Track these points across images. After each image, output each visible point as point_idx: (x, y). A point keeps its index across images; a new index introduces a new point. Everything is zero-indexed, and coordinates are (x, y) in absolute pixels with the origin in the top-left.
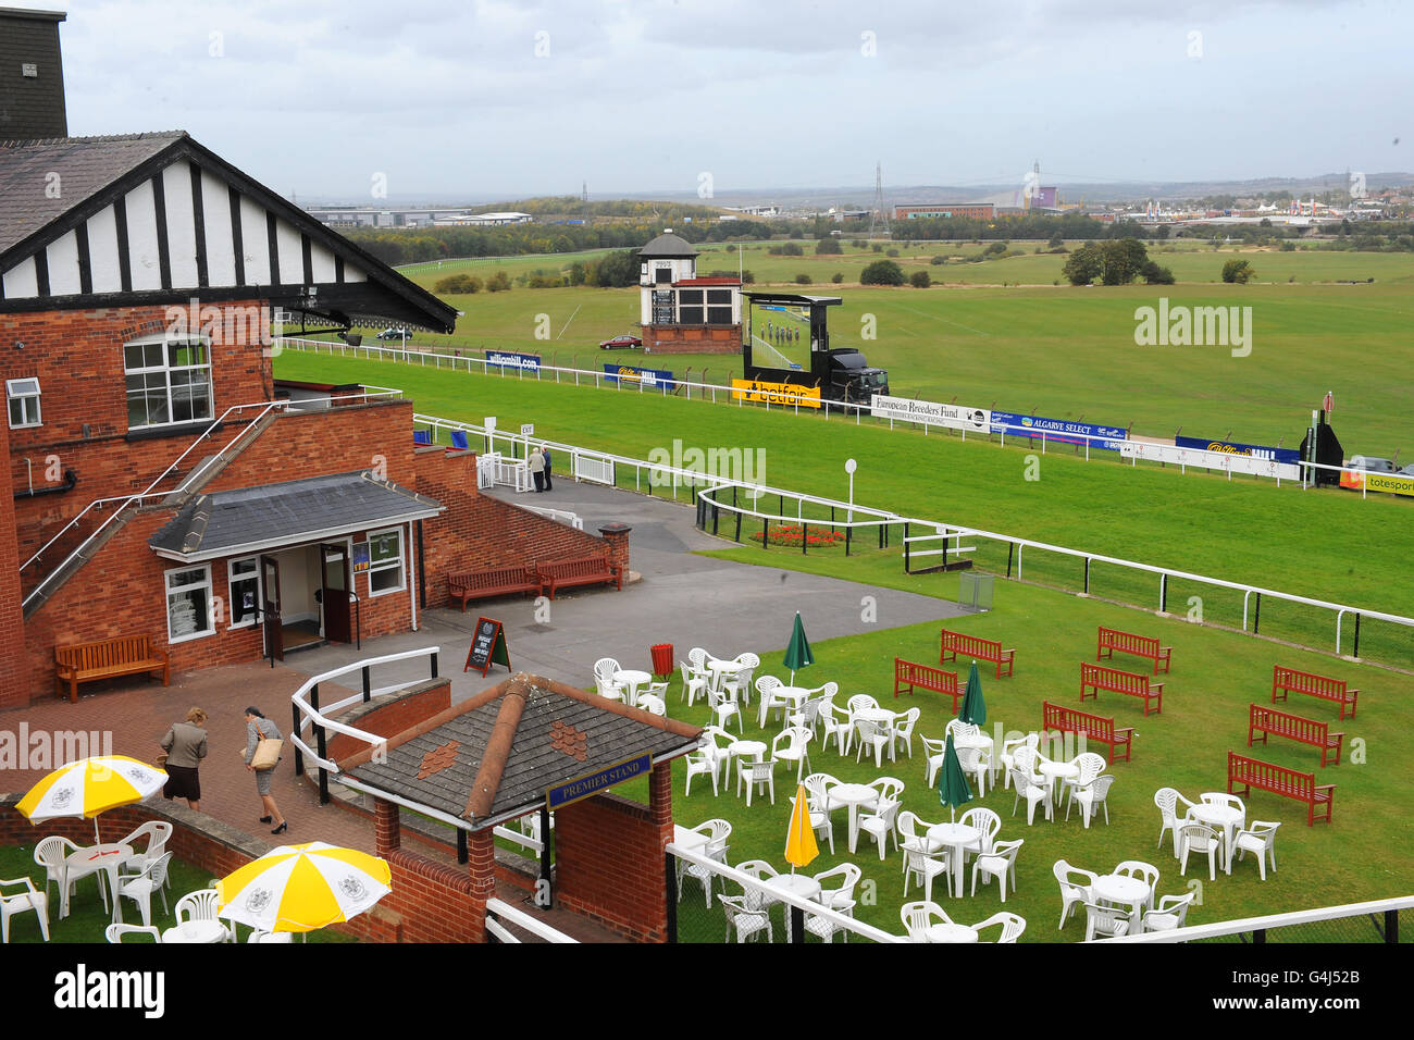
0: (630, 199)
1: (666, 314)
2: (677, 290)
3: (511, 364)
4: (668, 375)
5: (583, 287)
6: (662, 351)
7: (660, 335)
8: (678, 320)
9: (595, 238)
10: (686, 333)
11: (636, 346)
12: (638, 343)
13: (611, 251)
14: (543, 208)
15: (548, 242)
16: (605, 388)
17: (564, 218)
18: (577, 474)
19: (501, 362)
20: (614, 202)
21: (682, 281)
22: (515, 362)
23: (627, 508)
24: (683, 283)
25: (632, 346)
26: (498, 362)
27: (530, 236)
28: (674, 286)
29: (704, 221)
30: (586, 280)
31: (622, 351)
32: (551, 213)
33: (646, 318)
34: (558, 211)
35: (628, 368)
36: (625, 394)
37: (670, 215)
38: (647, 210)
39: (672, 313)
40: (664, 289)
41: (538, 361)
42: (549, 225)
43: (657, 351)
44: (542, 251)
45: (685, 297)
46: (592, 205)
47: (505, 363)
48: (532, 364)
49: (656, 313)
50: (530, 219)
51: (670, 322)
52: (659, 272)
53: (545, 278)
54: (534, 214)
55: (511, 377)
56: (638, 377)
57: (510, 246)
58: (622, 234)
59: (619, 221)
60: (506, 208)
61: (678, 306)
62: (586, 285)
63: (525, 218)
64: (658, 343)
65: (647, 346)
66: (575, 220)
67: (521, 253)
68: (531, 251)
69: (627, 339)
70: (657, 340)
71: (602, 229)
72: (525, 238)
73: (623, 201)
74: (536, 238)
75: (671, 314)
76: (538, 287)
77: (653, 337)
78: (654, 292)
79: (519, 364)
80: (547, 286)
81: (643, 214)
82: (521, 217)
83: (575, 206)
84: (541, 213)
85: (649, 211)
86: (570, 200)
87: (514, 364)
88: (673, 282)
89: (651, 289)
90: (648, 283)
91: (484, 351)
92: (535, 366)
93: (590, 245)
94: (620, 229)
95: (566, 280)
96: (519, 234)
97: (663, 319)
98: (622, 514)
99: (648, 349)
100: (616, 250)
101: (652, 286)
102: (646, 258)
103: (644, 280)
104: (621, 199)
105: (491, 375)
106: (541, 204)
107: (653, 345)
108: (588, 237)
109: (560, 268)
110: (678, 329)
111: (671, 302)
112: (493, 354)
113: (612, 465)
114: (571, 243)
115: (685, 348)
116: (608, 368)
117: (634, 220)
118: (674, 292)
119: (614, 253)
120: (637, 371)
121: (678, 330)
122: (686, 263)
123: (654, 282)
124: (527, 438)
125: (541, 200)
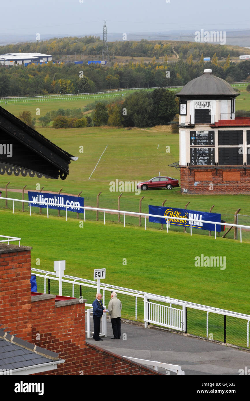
0: (149, 39)
1: (204, 154)
2: (216, 131)
3: (54, 204)
4: (217, 217)
5: (106, 127)
6: (200, 191)
7: (198, 175)
8: (217, 160)
9: (115, 78)
10: (225, 174)
11: (172, 186)
12: (175, 184)
13: (132, 91)
14: (64, 48)
15: (69, 82)
16: (152, 230)
17: (84, 58)
18: (146, 320)
19: (44, 203)
20: (132, 42)
21: (220, 121)
22: (59, 203)
23: (205, 357)
24: (222, 124)
25: (169, 187)
26: (41, 203)
27: (51, 76)
28: (213, 126)
29: (223, 60)
30: (110, 120)
31: (160, 192)
32: (71, 54)
33: (184, 159)
34: (78, 51)
35: (174, 210)
36: (175, 236)
37: (190, 55)
38: (166, 50)
39: (211, 153)
40: (203, 129)
41: (81, 201)
42: (70, 65)
43: (195, 192)
44: (63, 91)
45: (224, 138)
46: (111, 45)
47: (50, 204)
48: (76, 205)
49: (194, 153)
50: (50, 59)
51: (209, 162)
52: (198, 112)
53: (69, 118)
54: (54, 54)
55: (56, 218)
56: (185, 219)
57: (32, 86)
58: (141, 74)
59: (139, 61)
60: (27, 48)
61: (217, 146)
62: (109, 125)
63: (46, 59)
64: (196, 184)
65: (185, 186)
66: (94, 60)
67: (42, 93)
68: (52, 91)
69: (163, 180)
70: (194, 181)
71: (122, 69)
72: (47, 78)
73: (142, 41)
74: (56, 78)
75: (209, 156)
76: (62, 127)
77: (191, 178)
78: (192, 133)
79: (62, 205)
80: (71, 126)
81: (162, 54)
82: (41, 58)
83: (94, 45)
84: (61, 53)
85: (168, 51)
86: (90, 40)
87: (58, 205)
88: (213, 122)
89: (190, 130)
90: (187, 124)
91: (26, 192)
92: (79, 207)
93: (111, 86)
94: (139, 70)
95: (89, 120)
96: (40, 74)
97: (202, 160)
98: (202, 363)
99: (185, 190)
100: (138, 90)
101: (191, 126)
102: (185, 99)
103: (183, 120)
104: (139, 39)
105: (36, 216)
106: (61, 44)
107: (191, 186)
108: (108, 77)
109: (82, 108)
110: (217, 170)
111: (209, 143)
112: (35, 194)
113: (184, 311)
114: (91, 83)
115: (224, 189)
116: (153, 210)
117: (152, 60)
118: (213, 132)
119: (136, 93)
120: (184, 213)
121: (216, 172)
122: (226, 104)
123: (193, 122)
124: (98, 283)
125: (61, 40)
